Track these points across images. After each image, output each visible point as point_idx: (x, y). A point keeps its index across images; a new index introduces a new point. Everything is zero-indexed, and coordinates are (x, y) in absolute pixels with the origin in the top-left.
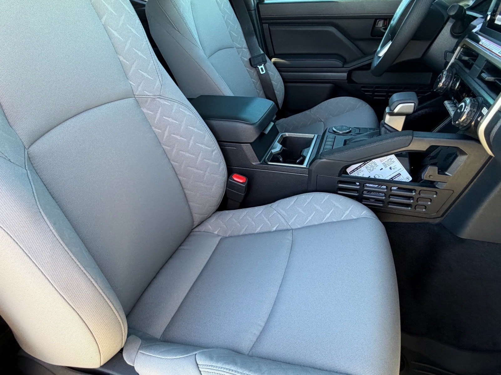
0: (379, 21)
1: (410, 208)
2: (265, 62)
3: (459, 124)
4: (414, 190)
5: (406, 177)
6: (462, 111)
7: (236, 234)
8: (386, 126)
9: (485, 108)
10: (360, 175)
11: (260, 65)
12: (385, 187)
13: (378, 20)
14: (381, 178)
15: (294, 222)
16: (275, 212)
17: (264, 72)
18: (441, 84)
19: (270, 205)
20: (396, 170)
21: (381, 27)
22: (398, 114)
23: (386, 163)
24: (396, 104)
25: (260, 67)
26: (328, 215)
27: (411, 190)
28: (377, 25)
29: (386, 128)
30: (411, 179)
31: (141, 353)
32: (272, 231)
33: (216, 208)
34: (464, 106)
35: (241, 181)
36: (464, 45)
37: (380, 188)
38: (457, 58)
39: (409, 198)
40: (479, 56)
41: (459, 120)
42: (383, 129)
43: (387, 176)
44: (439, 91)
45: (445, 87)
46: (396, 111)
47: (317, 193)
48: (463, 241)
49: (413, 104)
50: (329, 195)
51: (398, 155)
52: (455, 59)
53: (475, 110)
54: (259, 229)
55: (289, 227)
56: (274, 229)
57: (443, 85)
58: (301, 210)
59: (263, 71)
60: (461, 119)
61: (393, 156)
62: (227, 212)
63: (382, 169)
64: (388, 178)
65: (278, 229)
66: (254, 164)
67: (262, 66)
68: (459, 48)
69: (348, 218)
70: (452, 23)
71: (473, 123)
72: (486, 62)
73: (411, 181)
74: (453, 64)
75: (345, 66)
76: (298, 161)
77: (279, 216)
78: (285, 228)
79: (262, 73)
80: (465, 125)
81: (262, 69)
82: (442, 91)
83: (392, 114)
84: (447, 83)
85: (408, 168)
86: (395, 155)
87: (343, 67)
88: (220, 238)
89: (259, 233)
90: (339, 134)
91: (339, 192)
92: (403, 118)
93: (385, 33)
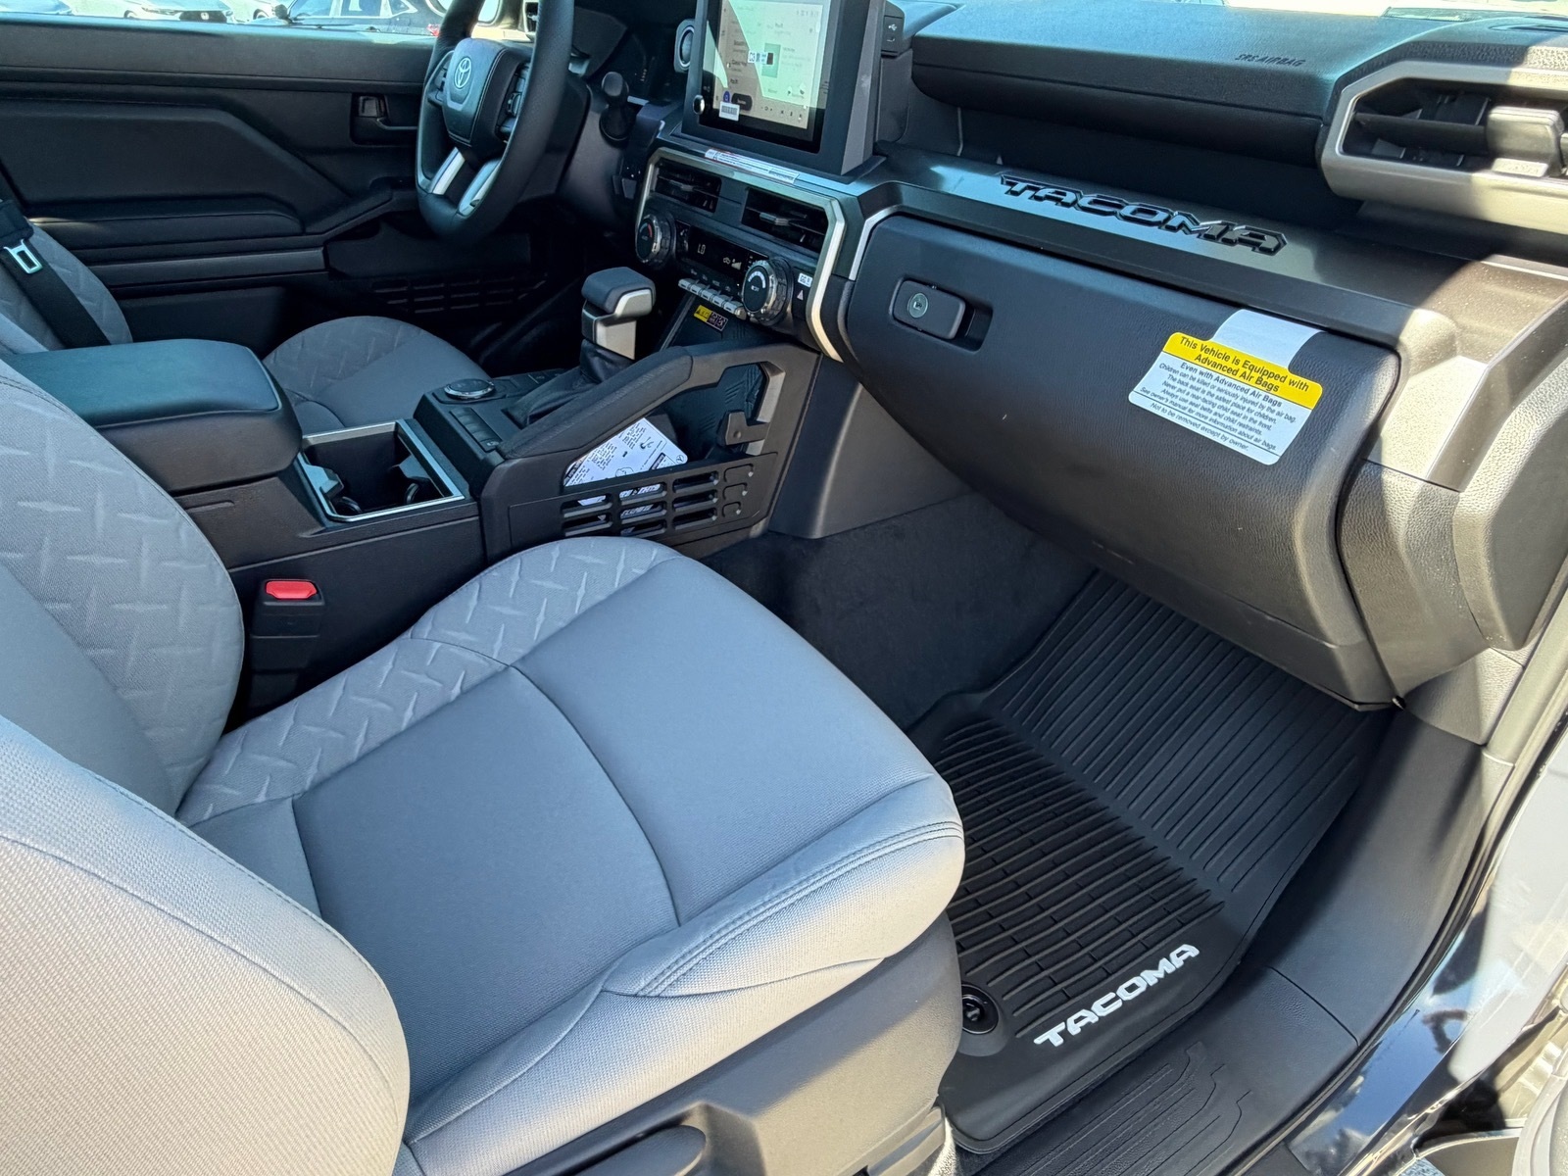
0: (364, 100)
1: (714, 518)
2: (26, 234)
3: (766, 314)
4: (716, 473)
5: (675, 456)
6: (764, 286)
7: (335, 765)
8: (599, 351)
9: (801, 275)
10: (586, 480)
11: (13, 245)
12: (658, 486)
13: (361, 98)
14: (629, 472)
15: (505, 648)
16: (437, 645)
17: (38, 266)
18: (656, 246)
19: (407, 635)
20: (653, 446)
21: (376, 118)
22: (624, 319)
23: (631, 437)
24: (613, 296)
25: (14, 252)
26: (581, 592)
27: (705, 478)
28: (363, 111)
29: (599, 355)
30: (685, 459)
32: (453, 698)
33: (222, 723)
34: (763, 278)
35: (304, 595)
36: (662, 159)
37: (637, 496)
38: (654, 189)
39: (703, 497)
40: (723, 181)
41: (766, 305)
42: (596, 362)
43: (640, 465)
44: (656, 261)
45: (666, 251)
46: (619, 311)
47: (507, 560)
48: (820, 542)
49: (647, 292)
50: (557, 548)
51: (652, 416)
52: (651, 191)
53: (784, 281)
54: (409, 714)
55: (499, 667)
56: (456, 691)
57: (661, 247)
58: (507, 611)
59: (30, 264)
60: (768, 303)
61: (643, 422)
62: (264, 719)
63: (626, 453)
64: (646, 469)
65: (467, 686)
66: (305, 535)
67: (23, 247)
68: (651, 168)
69: (630, 579)
70: (598, 112)
71: (789, 309)
72: (747, 192)
73: (688, 461)
74: (647, 202)
75: (308, 230)
76: (409, 497)
77: (453, 649)
78: (488, 672)
79: (28, 270)
80: (776, 313)
81: (22, 254)
82: (660, 261)
83: (612, 321)
84: (668, 242)
85: (674, 436)
86: (646, 418)
87: (303, 233)
88: (286, 809)
89: (412, 727)
90: (473, 401)
91: (568, 534)
92: (632, 326)
93: (415, 134)
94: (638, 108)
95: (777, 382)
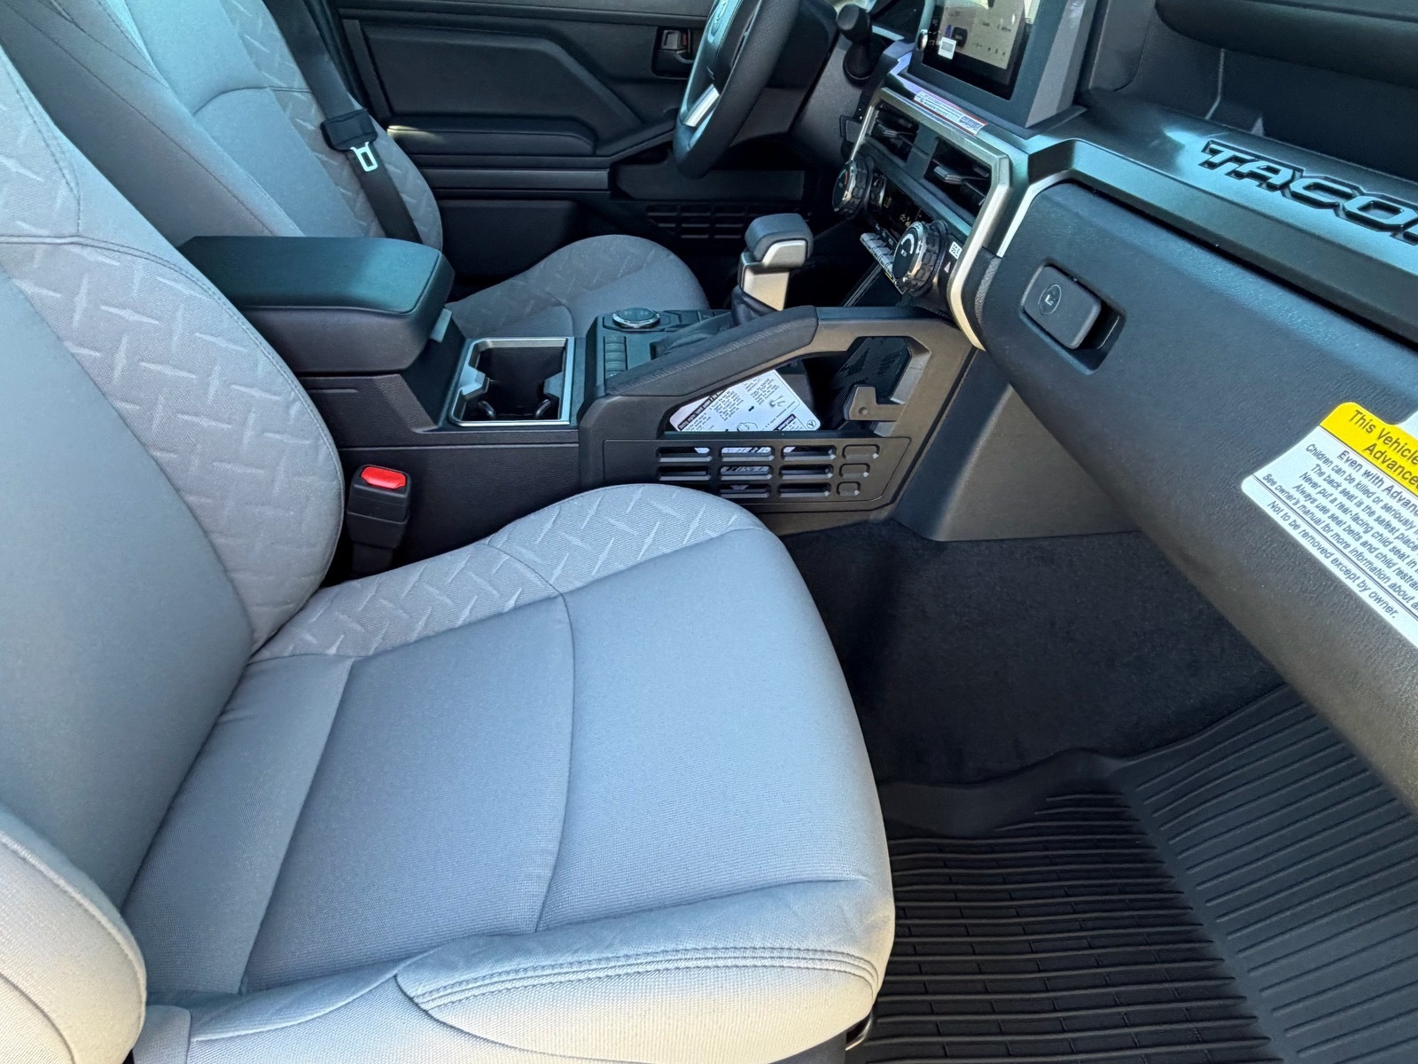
0: (668, 33)
1: (827, 494)
2: (372, 137)
3: (908, 283)
4: (832, 447)
5: (807, 420)
6: (911, 252)
7: (398, 641)
8: (746, 299)
9: (954, 243)
10: (705, 428)
11: (360, 145)
12: (769, 449)
13: (666, 32)
14: (753, 429)
15: (561, 577)
16: (508, 557)
17: (375, 166)
18: (848, 196)
19: (487, 540)
20: (784, 405)
21: (676, 50)
22: (774, 269)
23: (760, 392)
24: (764, 243)
25: (359, 152)
26: (649, 540)
27: (822, 450)
28: (665, 44)
29: (748, 305)
30: (817, 424)
31: (202, 1041)
32: (506, 610)
33: (320, 577)
34: (913, 242)
35: (392, 485)
36: (882, 102)
37: (756, 454)
38: (870, 133)
39: (821, 469)
40: (920, 127)
41: (909, 273)
42: (741, 309)
43: (765, 422)
44: (846, 210)
45: (857, 202)
46: (767, 260)
47: (609, 488)
49: (802, 243)
50: (641, 490)
51: (784, 370)
52: (867, 135)
53: (936, 249)
54: (466, 612)
55: (551, 592)
56: (511, 603)
57: (853, 197)
58: (576, 541)
59: (369, 163)
60: (911, 272)
61: (773, 375)
62: (356, 583)
63: (753, 408)
64: (771, 428)
65: (522, 602)
66: (419, 431)
67: (366, 149)
68: (871, 109)
69: (701, 538)
70: (844, 49)
71: (935, 280)
72: (937, 142)
73: (820, 429)
74: (862, 147)
75: (598, 152)
76: (538, 412)
77: (518, 565)
78: (544, 594)
79: (367, 168)
80: (920, 284)
81: (365, 155)
82: (851, 212)
83: (759, 270)
84: (861, 191)
85: (809, 398)
86: (777, 370)
87: (594, 155)
88: (349, 663)
89: (467, 626)
90: (632, 331)
91: (663, 479)
92: (784, 278)
93: (691, 66)
94: (889, 42)
95: (918, 364)
